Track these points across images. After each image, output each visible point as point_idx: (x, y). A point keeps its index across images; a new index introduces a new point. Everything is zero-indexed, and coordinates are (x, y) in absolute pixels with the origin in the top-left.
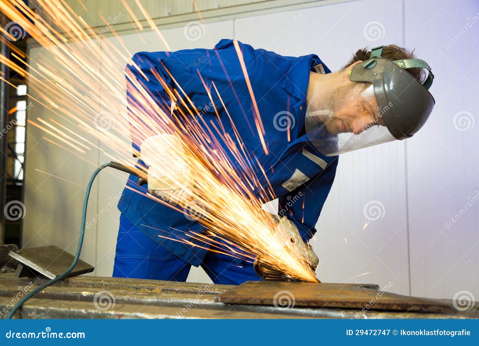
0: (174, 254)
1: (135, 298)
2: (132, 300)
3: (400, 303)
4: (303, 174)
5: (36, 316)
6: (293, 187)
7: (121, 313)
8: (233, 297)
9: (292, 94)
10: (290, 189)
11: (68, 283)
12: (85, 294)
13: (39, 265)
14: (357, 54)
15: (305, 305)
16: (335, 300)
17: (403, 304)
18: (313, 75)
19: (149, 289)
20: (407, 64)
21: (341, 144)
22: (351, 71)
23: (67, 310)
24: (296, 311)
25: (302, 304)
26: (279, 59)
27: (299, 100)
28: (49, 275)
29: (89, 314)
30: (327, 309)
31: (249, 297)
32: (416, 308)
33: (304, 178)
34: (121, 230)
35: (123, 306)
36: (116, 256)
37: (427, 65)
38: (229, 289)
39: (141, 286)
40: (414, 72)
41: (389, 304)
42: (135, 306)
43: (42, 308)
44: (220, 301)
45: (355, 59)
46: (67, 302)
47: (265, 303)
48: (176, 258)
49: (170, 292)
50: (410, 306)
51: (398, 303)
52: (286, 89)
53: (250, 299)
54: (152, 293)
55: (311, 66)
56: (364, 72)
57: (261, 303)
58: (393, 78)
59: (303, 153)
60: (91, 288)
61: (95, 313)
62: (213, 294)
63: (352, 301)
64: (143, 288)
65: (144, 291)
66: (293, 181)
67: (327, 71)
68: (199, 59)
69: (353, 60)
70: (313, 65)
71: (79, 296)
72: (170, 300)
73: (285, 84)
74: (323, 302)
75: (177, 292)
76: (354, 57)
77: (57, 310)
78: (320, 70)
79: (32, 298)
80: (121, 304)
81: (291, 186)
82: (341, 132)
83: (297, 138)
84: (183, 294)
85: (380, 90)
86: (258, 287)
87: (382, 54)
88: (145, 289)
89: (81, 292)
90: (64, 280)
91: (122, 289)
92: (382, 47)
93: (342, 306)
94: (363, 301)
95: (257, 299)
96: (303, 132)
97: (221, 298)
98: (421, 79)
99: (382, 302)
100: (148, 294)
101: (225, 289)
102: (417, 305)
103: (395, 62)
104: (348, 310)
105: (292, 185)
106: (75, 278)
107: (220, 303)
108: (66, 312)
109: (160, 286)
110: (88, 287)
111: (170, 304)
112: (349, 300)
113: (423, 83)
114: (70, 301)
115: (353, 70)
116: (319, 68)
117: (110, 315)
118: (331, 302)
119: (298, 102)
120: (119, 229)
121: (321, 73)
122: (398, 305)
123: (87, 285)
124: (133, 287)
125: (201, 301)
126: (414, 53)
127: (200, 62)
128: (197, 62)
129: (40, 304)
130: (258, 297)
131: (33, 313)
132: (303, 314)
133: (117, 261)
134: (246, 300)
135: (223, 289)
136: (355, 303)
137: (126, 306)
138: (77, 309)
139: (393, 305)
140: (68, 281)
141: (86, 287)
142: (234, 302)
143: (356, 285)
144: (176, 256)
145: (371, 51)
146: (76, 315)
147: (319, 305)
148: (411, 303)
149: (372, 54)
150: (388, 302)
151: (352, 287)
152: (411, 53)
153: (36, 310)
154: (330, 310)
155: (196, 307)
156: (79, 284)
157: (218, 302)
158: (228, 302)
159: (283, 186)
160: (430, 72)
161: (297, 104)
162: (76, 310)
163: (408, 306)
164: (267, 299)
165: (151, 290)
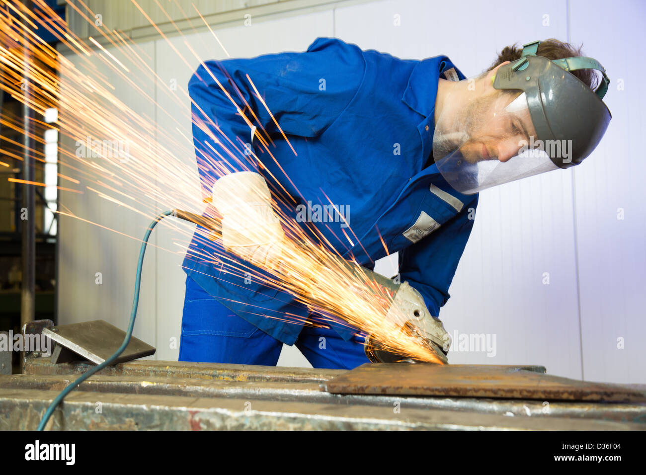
0: (259, 329)
1: (212, 389)
2: (208, 392)
3: (574, 390)
4: (431, 219)
5: (81, 414)
6: (417, 237)
7: (194, 409)
8: (344, 385)
9: (414, 109)
10: (414, 239)
11: (122, 370)
12: (145, 384)
13: (82, 347)
14: (503, 53)
15: (443, 394)
16: (483, 387)
17: (578, 391)
18: (442, 84)
19: (231, 377)
20: (573, 64)
21: (482, 175)
22: (495, 76)
23: (123, 406)
24: (431, 403)
25: (437, 393)
26: (395, 62)
27: (425, 117)
28: (95, 359)
29: (152, 411)
30: (474, 400)
31: (365, 386)
32: (595, 397)
33: (432, 224)
34: (187, 298)
35: (197, 400)
36: (182, 333)
37: (599, 65)
38: (338, 375)
39: (220, 373)
40: (583, 75)
41: (558, 392)
42: (214, 400)
43: (89, 404)
44: (326, 390)
45: (501, 60)
46: (122, 396)
47: (388, 392)
48: (261, 334)
49: (259, 380)
50: (587, 394)
51: (570, 390)
52: (407, 103)
53: (367, 387)
54: (236, 382)
55: (440, 71)
56: (513, 76)
57: (383, 393)
58: (552, 84)
59: (430, 189)
60: (153, 376)
61: (160, 410)
62: (317, 381)
63: (506, 388)
64: (221, 375)
65: (224, 379)
66: (417, 228)
67: (461, 77)
68: (288, 66)
69: (497, 61)
70: (443, 69)
71: (137, 387)
72: (259, 391)
73: (405, 96)
74: (466, 390)
75: (268, 380)
76: (499, 57)
77: (109, 406)
78: (452, 77)
79: (75, 390)
80: (194, 396)
81: (415, 235)
82: (482, 160)
83: (422, 169)
84: (276, 382)
85: (534, 101)
86: (380, 371)
87: (537, 51)
88: (225, 376)
89: (140, 382)
90: (117, 366)
91: (194, 378)
92: (538, 43)
93: (492, 395)
94: (521, 388)
95: (377, 387)
96: (430, 161)
97: (329, 387)
98: (591, 84)
99: (548, 390)
100: (229, 383)
101: (333, 375)
102: (597, 393)
103: (555, 61)
104: (503, 401)
105: (417, 234)
106: (131, 363)
107: (327, 394)
108: (122, 408)
109: (245, 372)
110: (148, 375)
111: (259, 395)
112: (501, 388)
113: (594, 91)
114: (125, 394)
115: (498, 75)
116: (451, 74)
117: (180, 411)
118: (476, 391)
119: (423, 120)
120: (186, 298)
121: (453, 80)
122: (571, 393)
123: (147, 372)
124: (209, 375)
125: (302, 392)
126: (582, 50)
127: (289, 70)
128: (285, 69)
129: (86, 399)
130: (378, 385)
131: (78, 411)
132: (440, 407)
133: (184, 340)
134: (362, 388)
135: (330, 375)
136: (511, 391)
137: (202, 400)
138: (137, 404)
139: (563, 393)
140: (121, 368)
141: (145, 375)
142: (346, 392)
143: (513, 367)
144: (263, 331)
145: (522, 48)
146: (134, 412)
147: (461, 394)
148: (588, 390)
149: (524, 51)
150: (555, 390)
151: (507, 370)
152: (577, 50)
153: (81, 406)
154: (478, 401)
155: (294, 399)
156: (136, 371)
157: (324, 391)
158: (338, 392)
159: (404, 235)
160: (604, 75)
161: (422, 123)
162: (135, 406)
163: (583, 394)
164: (390, 387)
165: (233, 377)
